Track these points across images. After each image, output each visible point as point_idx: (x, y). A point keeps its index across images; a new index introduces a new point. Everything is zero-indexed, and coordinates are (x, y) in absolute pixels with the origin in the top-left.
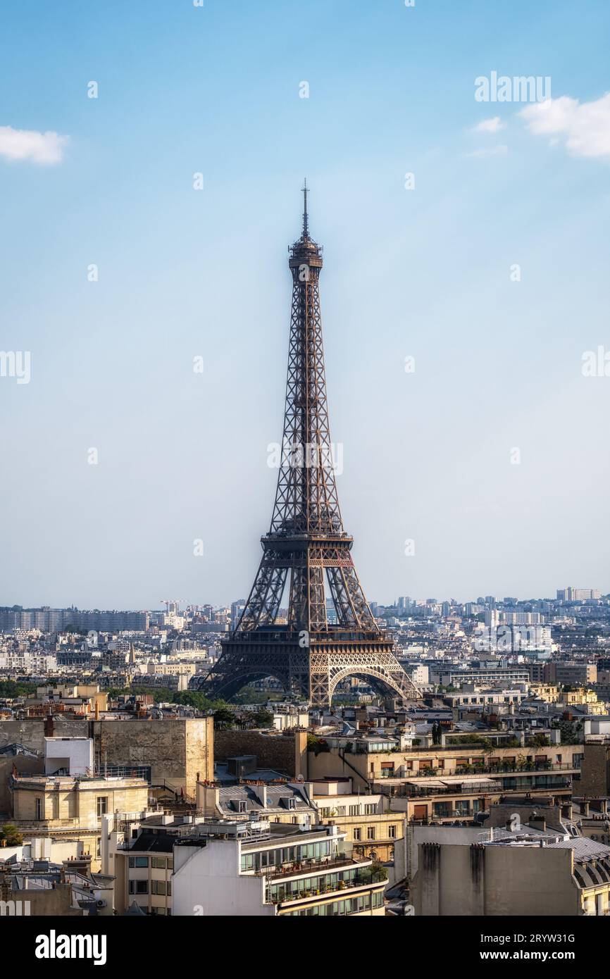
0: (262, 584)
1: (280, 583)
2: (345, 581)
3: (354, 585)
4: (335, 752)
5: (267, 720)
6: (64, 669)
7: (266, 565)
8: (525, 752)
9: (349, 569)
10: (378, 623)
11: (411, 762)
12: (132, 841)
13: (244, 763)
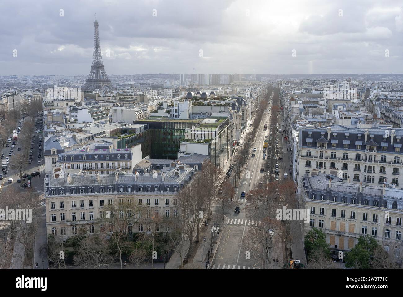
0: (91, 73)
1: (94, 72)
2: (104, 72)
3: (105, 73)
4: (102, 97)
5: (92, 92)
6: (61, 84)
7: (92, 70)
8: (129, 96)
9: (104, 70)
10: (109, 79)
11: (113, 98)
12: (72, 109)
13: (89, 98)
